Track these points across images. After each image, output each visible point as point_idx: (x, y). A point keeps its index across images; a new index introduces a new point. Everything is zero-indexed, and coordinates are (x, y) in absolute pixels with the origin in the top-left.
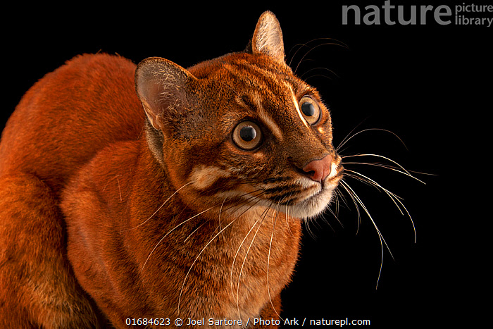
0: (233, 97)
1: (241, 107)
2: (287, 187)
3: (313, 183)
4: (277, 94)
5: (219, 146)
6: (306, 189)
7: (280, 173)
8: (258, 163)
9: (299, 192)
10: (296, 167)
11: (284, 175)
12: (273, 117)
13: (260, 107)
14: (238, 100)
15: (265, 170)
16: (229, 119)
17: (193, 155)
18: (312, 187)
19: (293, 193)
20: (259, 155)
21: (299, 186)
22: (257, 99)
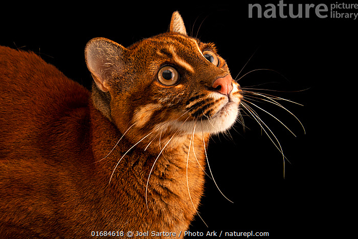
0: (155, 52)
1: (161, 57)
2: (203, 102)
3: (222, 96)
4: (186, 45)
5: (149, 86)
6: (217, 101)
7: (196, 94)
8: (180, 91)
9: (213, 104)
10: (207, 87)
11: (200, 94)
12: (185, 60)
13: (175, 54)
14: (159, 53)
15: (185, 94)
16: (154, 66)
17: (133, 101)
18: (221, 99)
19: (209, 105)
20: (179, 86)
21: (212, 99)
22: (172, 49)
